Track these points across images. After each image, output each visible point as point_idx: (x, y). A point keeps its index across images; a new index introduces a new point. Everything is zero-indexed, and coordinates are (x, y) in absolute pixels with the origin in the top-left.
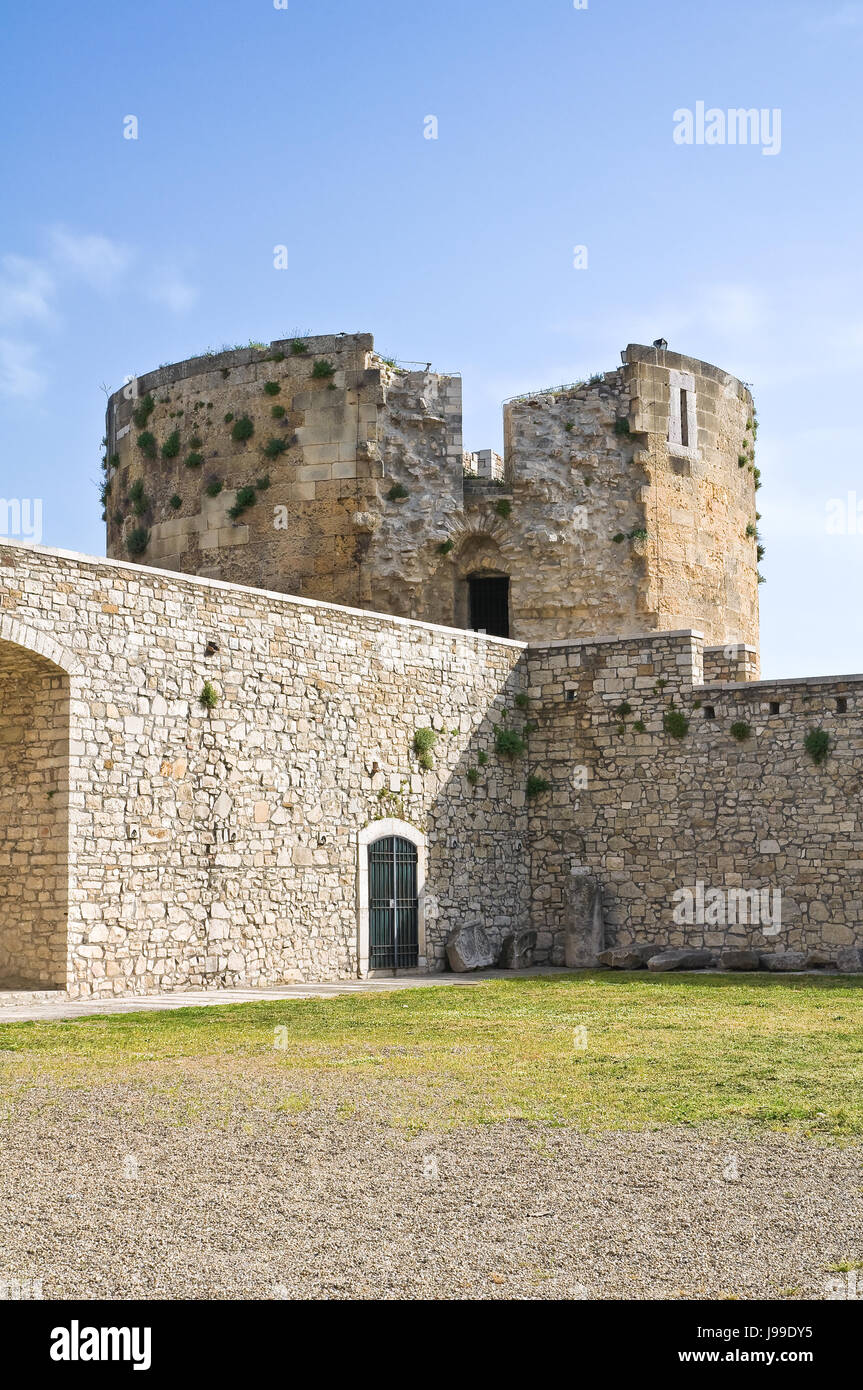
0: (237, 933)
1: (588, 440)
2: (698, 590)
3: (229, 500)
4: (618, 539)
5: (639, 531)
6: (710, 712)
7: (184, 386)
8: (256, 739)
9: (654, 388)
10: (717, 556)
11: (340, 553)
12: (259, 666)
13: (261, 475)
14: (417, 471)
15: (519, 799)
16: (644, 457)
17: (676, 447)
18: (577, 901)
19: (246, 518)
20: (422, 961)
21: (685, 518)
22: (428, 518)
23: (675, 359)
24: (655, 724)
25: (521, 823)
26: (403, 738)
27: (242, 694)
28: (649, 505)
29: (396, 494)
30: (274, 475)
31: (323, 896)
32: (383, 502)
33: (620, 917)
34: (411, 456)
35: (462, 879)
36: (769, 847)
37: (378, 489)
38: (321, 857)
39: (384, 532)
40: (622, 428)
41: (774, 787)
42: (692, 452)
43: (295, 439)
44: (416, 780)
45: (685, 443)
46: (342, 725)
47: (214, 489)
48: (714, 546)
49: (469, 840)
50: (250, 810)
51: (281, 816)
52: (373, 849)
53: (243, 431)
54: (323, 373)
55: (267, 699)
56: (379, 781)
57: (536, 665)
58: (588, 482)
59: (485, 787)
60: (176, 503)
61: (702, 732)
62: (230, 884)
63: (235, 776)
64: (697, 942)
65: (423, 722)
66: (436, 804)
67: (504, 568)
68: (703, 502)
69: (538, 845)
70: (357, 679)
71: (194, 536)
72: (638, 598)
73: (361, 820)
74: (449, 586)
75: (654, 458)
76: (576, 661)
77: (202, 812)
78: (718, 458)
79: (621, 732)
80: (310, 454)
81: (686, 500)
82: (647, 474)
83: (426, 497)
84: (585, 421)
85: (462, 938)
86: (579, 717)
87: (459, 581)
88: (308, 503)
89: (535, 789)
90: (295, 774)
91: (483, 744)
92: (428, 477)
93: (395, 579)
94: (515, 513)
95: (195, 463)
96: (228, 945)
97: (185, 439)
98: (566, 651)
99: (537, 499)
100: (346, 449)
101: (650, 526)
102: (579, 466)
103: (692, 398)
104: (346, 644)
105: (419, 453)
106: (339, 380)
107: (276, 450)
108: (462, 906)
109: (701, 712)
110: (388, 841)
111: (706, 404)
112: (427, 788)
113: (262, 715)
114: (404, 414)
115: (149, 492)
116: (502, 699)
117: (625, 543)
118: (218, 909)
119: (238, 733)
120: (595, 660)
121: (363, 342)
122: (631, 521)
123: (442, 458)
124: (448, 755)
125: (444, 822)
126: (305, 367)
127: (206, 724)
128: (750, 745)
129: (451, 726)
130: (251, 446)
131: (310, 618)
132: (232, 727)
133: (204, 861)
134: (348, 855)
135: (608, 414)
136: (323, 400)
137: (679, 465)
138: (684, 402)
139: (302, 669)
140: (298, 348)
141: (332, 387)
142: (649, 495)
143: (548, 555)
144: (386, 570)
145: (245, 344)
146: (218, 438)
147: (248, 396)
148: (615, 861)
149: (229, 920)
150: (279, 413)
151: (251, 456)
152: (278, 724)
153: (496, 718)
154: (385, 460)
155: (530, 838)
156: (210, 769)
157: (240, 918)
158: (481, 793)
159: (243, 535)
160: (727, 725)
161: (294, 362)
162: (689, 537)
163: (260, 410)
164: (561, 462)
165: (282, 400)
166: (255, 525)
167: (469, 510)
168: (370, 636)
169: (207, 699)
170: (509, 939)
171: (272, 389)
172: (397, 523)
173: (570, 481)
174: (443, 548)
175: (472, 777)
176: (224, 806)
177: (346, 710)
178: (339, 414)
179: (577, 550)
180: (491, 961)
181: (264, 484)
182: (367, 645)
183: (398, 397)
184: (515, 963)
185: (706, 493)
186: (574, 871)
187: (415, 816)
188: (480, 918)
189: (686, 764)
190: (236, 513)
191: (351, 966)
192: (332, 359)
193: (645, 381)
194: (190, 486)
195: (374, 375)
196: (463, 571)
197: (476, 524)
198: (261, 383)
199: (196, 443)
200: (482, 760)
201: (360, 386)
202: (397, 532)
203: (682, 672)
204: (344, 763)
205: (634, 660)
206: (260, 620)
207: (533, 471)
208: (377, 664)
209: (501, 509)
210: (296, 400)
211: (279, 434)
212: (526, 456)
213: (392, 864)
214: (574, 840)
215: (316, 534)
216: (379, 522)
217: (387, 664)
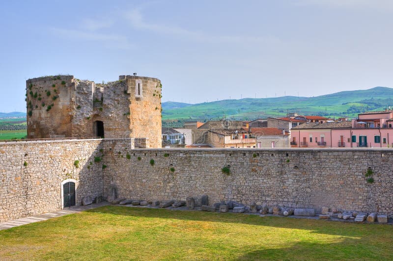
0: (33, 206)
1: (118, 95)
2: (142, 124)
3: (46, 108)
4: (125, 115)
5: (129, 113)
6: (134, 154)
7: (38, 83)
8: (37, 170)
9: (132, 84)
10: (147, 116)
11: (67, 120)
12: (37, 156)
13: (52, 103)
14: (83, 103)
15: (101, 169)
16: (129, 98)
17: (137, 96)
18: (110, 190)
19: (49, 111)
20: (76, 204)
21: (139, 110)
22: (85, 112)
23: (137, 78)
24: (125, 156)
25: (101, 174)
26: (72, 163)
27: (33, 162)
28: (131, 108)
29: (79, 107)
30: (55, 103)
31: (53, 196)
32: (76, 109)
33: (119, 192)
35: (86, 187)
36: (144, 181)
37: (74, 107)
38: (52, 189)
39: (76, 115)
40: (125, 92)
41: (145, 170)
42: (141, 96)
43: (58, 96)
44: (75, 171)
46: (57, 163)
47: (43, 105)
48: (146, 114)
49: (88, 179)
50: (36, 183)
51: (43, 183)
52: (66, 186)
53: (49, 94)
55: (39, 162)
56: (66, 172)
57: (104, 143)
58: (118, 104)
59: (92, 169)
60: (37, 107)
61: (133, 158)
62: (31, 198)
63: (32, 177)
64: (132, 198)
65: (77, 159)
66: (80, 174)
67: (102, 121)
68: (143, 105)
69: (105, 178)
70: (61, 154)
71: (40, 114)
72: (128, 126)
73: (62, 180)
74: (91, 124)
75: (132, 98)
76: (111, 143)
77: (24, 185)
78: (148, 96)
79: (119, 157)
80: (61, 99)
81: (139, 105)
82: (130, 102)
83: (85, 108)
84: (118, 91)
85: (85, 199)
86: (112, 153)
87: (94, 123)
88: (61, 110)
89: (104, 167)
90: (46, 175)
91: (91, 160)
92: (85, 104)
93: (78, 125)
94: (103, 110)
95: (40, 99)
96: (31, 208)
97: (38, 94)
98: (110, 141)
99: (108, 107)
100: (68, 99)
101: (131, 112)
102: (116, 100)
103: (141, 85)
104: (58, 148)
105: (83, 99)
106: (67, 85)
107: (55, 98)
108: (86, 192)
109: (133, 154)
110: (68, 183)
111: (145, 85)
112: (77, 171)
113: (38, 165)
114: (80, 91)
115: (32, 103)
116: (96, 151)
117: (126, 116)
118: (28, 202)
119: (33, 169)
120: (115, 143)
121: (71, 77)
122: (127, 111)
123: (88, 100)
124: (82, 165)
125: (82, 177)
126: (60, 82)
127: (25, 169)
128: (141, 161)
129: (84, 158)
130: (50, 97)
131: (49, 145)
132: (31, 169)
133: (25, 194)
134: (59, 187)
135: (123, 89)
136: (64, 89)
137: (138, 99)
138: (139, 86)
139: (47, 155)
140: (58, 78)
141: (65, 86)
142: (131, 106)
143: (109, 119)
144: (76, 123)
145: (49, 76)
146: (44, 95)
147: (49, 87)
148: (118, 182)
149: (31, 204)
150: (55, 91)
151: (50, 99)
152: (42, 166)
153: (95, 155)
154: (76, 101)
155: (103, 176)
156: (26, 177)
157: (34, 203)
158: (91, 170)
159: (49, 115)
160: (137, 157)
161: (58, 81)
162: (140, 113)
163: (52, 90)
164: (113, 100)
165: (56, 88)
166: (51, 113)
167: (94, 110)
168: (64, 145)
169: (25, 164)
170: (96, 197)
171: (54, 86)
172: (78, 113)
173: (114, 104)
174: (88, 118)
175: (89, 167)
176: (30, 183)
177: (58, 160)
178: (67, 91)
179: (115, 118)
180: (91, 202)
181: (53, 105)
182: (63, 147)
183: (79, 88)
184: (97, 202)
185: (144, 103)
186: (111, 183)
187: (75, 177)
188: (91, 194)
189: (130, 164)
190: (47, 110)
191: (60, 207)
192: (65, 80)
193: (130, 83)
194: (39, 104)
195: (73, 84)
196: (94, 121)
197: (96, 112)
198: (52, 84)
199: (40, 95)
200: (91, 163)
201: (71, 86)
202: (79, 115)
203: (129, 146)
204: (57, 170)
205: (121, 143)
206: (37, 147)
207: (107, 102)
208: (65, 150)
209: (101, 109)
210: (58, 88)
211: (55, 95)
212: (106, 99)
213: (69, 187)
214: (111, 177)
215: (63, 116)
216: (75, 113)
217: (68, 149)
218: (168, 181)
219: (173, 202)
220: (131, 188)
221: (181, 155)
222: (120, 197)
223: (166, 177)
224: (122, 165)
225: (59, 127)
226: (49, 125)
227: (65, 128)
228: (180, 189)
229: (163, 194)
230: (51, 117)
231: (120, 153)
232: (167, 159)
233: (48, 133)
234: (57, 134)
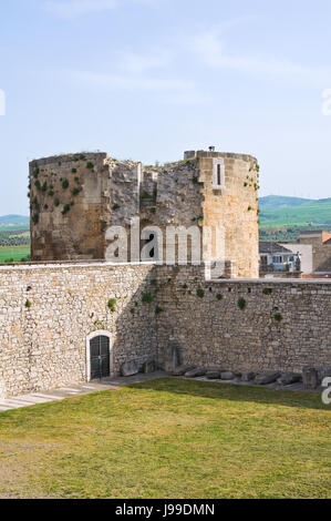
0: (40, 375)
1: (183, 185)
3: (61, 208)
4: (194, 220)
5: (201, 217)
6: (210, 289)
7: (48, 166)
8: (47, 313)
9: (207, 166)
10: (233, 221)
11: (96, 228)
12: (46, 290)
13: (71, 201)
14: (123, 199)
15: (153, 314)
16: (202, 191)
17: (216, 186)
18: (168, 350)
19: (67, 215)
20: (112, 374)
21: (218, 211)
22: (126, 216)
23: (216, 154)
24: (194, 292)
25: (153, 323)
26: (104, 303)
27: (41, 300)
28: (204, 208)
29: (116, 207)
30: (76, 201)
31: (73, 358)
32: (111, 211)
33: (184, 355)
34: (121, 194)
35: (128, 345)
36: (227, 335)
37: (108, 207)
38: (72, 346)
39: (110, 221)
40: (195, 180)
41: (229, 316)
42: (223, 186)
43: (81, 189)
44: (109, 316)
45: (219, 183)
46: (79, 303)
47: (57, 204)
48: (231, 219)
49: (131, 332)
50: (44, 336)
51: (56, 336)
52: (92, 341)
53: (65, 185)
54: (90, 166)
55: (50, 300)
56: (94, 318)
57: (158, 269)
58: (183, 200)
59: (138, 313)
60: (46, 207)
61: (208, 296)
62: (37, 361)
63: (38, 327)
64: (206, 365)
65: (112, 296)
66: (117, 322)
68: (226, 203)
69: (159, 329)
70: (85, 287)
71: (52, 219)
73: (87, 331)
75: (207, 191)
76: (171, 269)
77: (26, 340)
78: (234, 187)
79: (184, 294)
80: (87, 194)
81: (218, 203)
82: (204, 197)
83: (126, 209)
84: (182, 179)
85: (126, 365)
86: (171, 287)
88: (86, 211)
89: (158, 311)
90: (62, 322)
91: (137, 299)
92: (127, 201)
94: (157, 212)
95: (51, 194)
96: (37, 379)
97: (48, 185)
98: (168, 265)
99: (164, 207)
100: (98, 193)
101: (204, 215)
102: (180, 195)
103: (222, 167)
104: (81, 277)
105: (123, 192)
106: (95, 169)
107: (76, 192)
108: (129, 353)
109: (207, 289)
110: (98, 338)
111: (229, 168)
112: (113, 317)
113: (48, 306)
114: (118, 180)
115: (39, 201)
116: (144, 282)
117: (196, 221)
118: (33, 369)
119: (40, 313)
120: (177, 270)
121: (103, 155)
122: (199, 213)
123: (131, 195)
124: (121, 306)
125: (121, 327)
126: (85, 164)
127: (28, 313)
128: (222, 302)
129: (124, 295)
130: (68, 189)
131: (67, 271)
132: (36, 312)
133: (28, 354)
134: (83, 344)
135: (190, 176)
136: (90, 175)
137: (216, 192)
138: (219, 173)
139: (64, 288)
140: (81, 157)
141: (93, 171)
142: (204, 204)
145: (66, 154)
146: (58, 186)
147: (66, 173)
148: (182, 336)
149: (37, 372)
150: (76, 179)
151: (68, 193)
152: (54, 307)
153: (142, 289)
154: (112, 196)
155: (156, 327)
156: (29, 326)
157: (42, 370)
158: (136, 315)
159: (66, 221)
160: (215, 294)
161: (81, 162)
162: (220, 217)
163: (71, 177)
164: (173, 194)
165: (77, 175)
166: (70, 217)
167: (141, 212)
168: (90, 272)
169: (27, 304)
170: (144, 365)
171: (74, 171)
172: (115, 218)
173: (176, 200)
175: (132, 311)
176: (35, 336)
177: (81, 298)
178: (96, 180)
179: (178, 225)
180: (137, 371)
181: (72, 204)
182: (89, 276)
183: (116, 173)
184: (147, 371)
185: (228, 200)
186: (170, 339)
187: (109, 327)
188: (136, 357)
189: (203, 306)
190: (63, 213)
191: (84, 378)
192: (92, 161)
193: (203, 164)
194: (50, 201)
195: (107, 166)
197: (144, 216)
198: (71, 168)
199: (52, 187)
200: (136, 304)
201: (102, 171)
202: (115, 221)
203: (202, 275)
204: (80, 315)
205: (188, 270)
206: (47, 275)
207: (163, 197)
208: (93, 281)
209: (153, 211)
210: (82, 175)
211: (76, 186)
212: (162, 192)
213: (99, 345)
214: (170, 328)
215: (89, 221)
216: (109, 217)
217: (98, 280)
218: (269, 337)
219: (278, 375)
220: (205, 349)
221: (294, 291)
222: (185, 363)
223: (267, 329)
224: (189, 308)
225: (82, 241)
226: (65, 238)
227: (92, 243)
228: (291, 353)
229: (260, 360)
230: (70, 224)
231: (185, 286)
232: (269, 299)
233: (65, 252)
234: (80, 253)
